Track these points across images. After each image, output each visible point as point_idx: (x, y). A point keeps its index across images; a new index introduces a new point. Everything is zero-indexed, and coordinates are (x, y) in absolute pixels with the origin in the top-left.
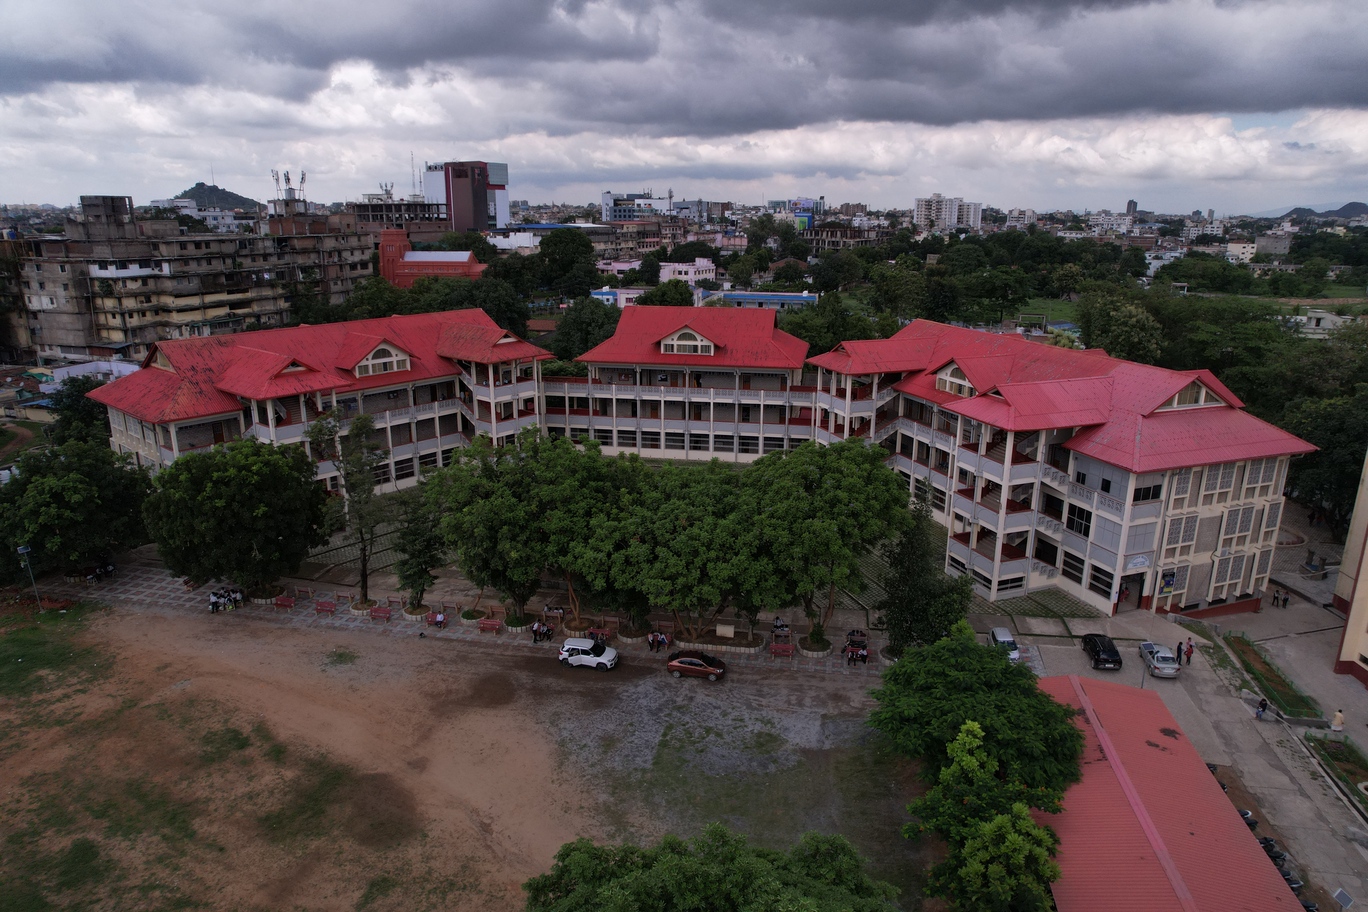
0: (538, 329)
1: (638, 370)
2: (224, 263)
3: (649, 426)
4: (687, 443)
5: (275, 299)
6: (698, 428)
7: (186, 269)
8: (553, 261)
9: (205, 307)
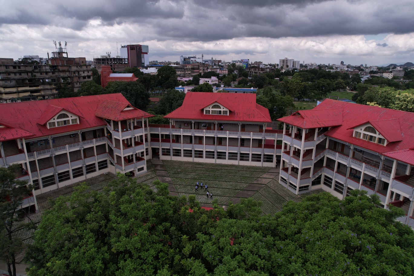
0: (154, 101)
1: (193, 122)
2: (28, 75)
3: (198, 148)
4: (216, 156)
5: (51, 89)
6: (221, 149)
7: (9, 77)
8: (162, 77)
9: (19, 92)
